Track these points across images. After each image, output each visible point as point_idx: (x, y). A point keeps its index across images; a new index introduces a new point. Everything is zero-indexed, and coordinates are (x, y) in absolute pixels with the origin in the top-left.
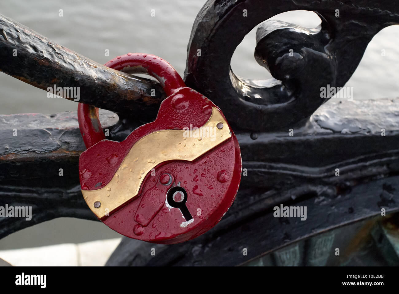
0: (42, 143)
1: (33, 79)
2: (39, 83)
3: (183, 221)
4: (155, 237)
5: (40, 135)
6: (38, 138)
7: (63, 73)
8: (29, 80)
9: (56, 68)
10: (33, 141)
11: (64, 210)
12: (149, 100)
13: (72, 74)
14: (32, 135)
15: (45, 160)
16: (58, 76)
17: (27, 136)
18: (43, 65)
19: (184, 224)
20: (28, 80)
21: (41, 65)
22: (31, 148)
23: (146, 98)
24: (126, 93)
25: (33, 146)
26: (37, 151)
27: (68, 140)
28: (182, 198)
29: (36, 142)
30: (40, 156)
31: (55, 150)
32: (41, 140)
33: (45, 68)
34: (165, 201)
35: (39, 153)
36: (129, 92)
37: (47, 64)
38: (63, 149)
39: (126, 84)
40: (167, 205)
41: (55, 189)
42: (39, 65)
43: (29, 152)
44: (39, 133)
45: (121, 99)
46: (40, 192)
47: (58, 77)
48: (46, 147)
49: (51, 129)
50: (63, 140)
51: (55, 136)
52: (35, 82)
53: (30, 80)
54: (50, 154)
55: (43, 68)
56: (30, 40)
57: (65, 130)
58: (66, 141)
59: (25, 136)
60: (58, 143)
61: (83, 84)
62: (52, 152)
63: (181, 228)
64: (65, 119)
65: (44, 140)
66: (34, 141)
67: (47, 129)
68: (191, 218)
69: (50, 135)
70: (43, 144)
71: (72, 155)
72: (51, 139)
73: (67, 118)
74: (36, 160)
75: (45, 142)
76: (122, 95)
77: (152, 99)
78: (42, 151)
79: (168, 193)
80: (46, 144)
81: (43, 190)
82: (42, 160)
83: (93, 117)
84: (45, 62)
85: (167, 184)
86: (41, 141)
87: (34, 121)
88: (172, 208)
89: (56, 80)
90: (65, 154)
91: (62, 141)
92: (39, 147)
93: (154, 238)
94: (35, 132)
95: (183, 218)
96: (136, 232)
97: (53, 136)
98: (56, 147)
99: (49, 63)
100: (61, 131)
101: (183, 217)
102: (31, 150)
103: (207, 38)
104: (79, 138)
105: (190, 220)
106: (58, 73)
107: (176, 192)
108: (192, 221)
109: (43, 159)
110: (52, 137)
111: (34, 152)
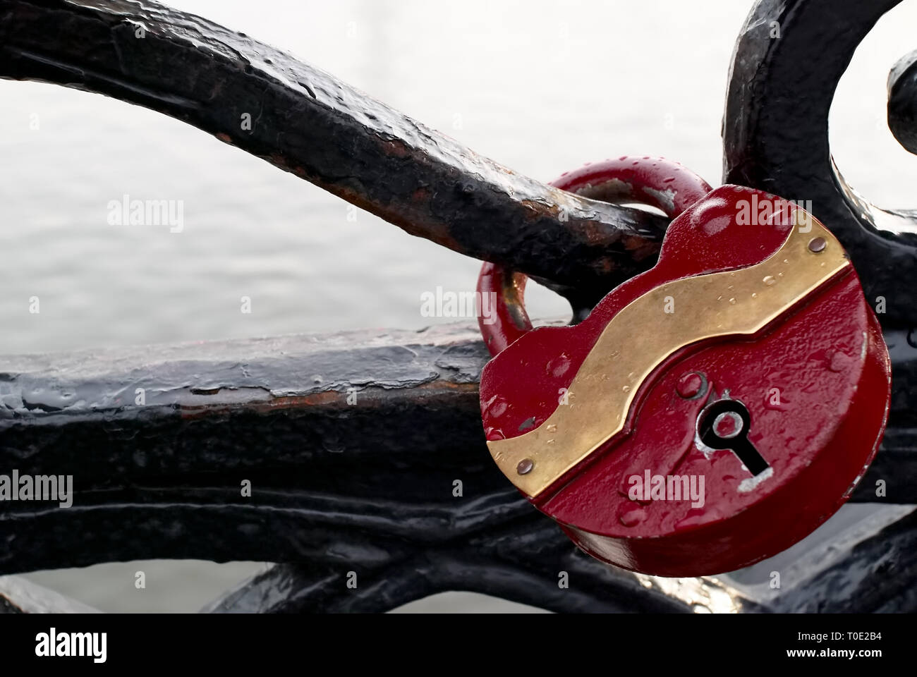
0: (398, 371)
1: (371, 191)
2: (386, 202)
3: (743, 476)
4: (675, 526)
5: (391, 357)
6: (387, 362)
7: (437, 175)
8: (363, 196)
9: (422, 162)
10: (376, 368)
11: (455, 569)
12: (641, 246)
13: (457, 178)
14: (373, 358)
15: (403, 404)
16: (426, 183)
17: (364, 359)
18: (393, 155)
19: (748, 485)
20: (362, 194)
21: (387, 154)
22: (373, 380)
23: (633, 240)
24: (583, 228)
25: (377, 377)
26: (384, 385)
27: (455, 364)
28: (736, 426)
29: (383, 369)
30: (393, 395)
31: (426, 382)
32: (395, 365)
33: (397, 162)
34: (694, 436)
35: (390, 389)
36: (591, 226)
37: (402, 152)
38: (443, 380)
39: (581, 209)
40: (700, 445)
41: (430, 508)
42: (384, 154)
43: (368, 389)
44: (390, 354)
45: (574, 242)
46: (395, 513)
47: (426, 185)
48: (406, 378)
49: (417, 346)
50: (446, 364)
51: (426, 359)
52: (377, 201)
53: (366, 195)
54: (415, 393)
55: (394, 163)
56: (362, 104)
57: (449, 345)
58: (451, 364)
59: (359, 360)
60: (433, 369)
61: (483, 202)
62: (418, 386)
63: (742, 495)
64: (449, 331)
65: (401, 366)
66: (379, 368)
67: (410, 346)
68: (764, 467)
69: (415, 356)
70: (398, 373)
71: (466, 391)
72: (417, 363)
73: (454, 329)
74: (383, 406)
75: (403, 370)
76: (575, 232)
77: (647, 244)
78: (397, 386)
79: (700, 421)
80: (404, 372)
81: (403, 508)
82: (398, 405)
83: (510, 301)
84: (398, 147)
85: (696, 397)
86: (396, 367)
87: (380, 337)
88: (714, 450)
89: (422, 193)
90: (448, 391)
91: (443, 366)
92: (389, 377)
93: (673, 530)
94: (381, 353)
95: (745, 471)
96: (626, 519)
97: (422, 357)
98: (428, 376)
99: (405, 150)
100: (442, 347)
101: (744, 468)
102: (372, 384)
103: (764, 62)
104: (481, 359)
105: (763, 473)
106: (427, 173)
107: (722, 416)
108: (769, 472)
109: (400, 403)
110: (418, 361)
111: (379, 386)
